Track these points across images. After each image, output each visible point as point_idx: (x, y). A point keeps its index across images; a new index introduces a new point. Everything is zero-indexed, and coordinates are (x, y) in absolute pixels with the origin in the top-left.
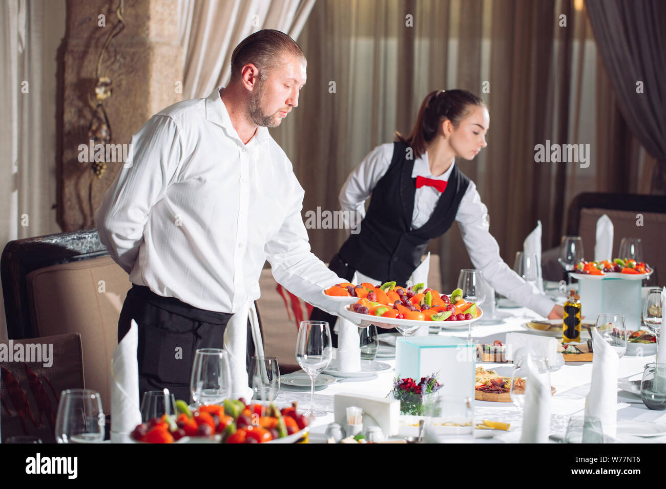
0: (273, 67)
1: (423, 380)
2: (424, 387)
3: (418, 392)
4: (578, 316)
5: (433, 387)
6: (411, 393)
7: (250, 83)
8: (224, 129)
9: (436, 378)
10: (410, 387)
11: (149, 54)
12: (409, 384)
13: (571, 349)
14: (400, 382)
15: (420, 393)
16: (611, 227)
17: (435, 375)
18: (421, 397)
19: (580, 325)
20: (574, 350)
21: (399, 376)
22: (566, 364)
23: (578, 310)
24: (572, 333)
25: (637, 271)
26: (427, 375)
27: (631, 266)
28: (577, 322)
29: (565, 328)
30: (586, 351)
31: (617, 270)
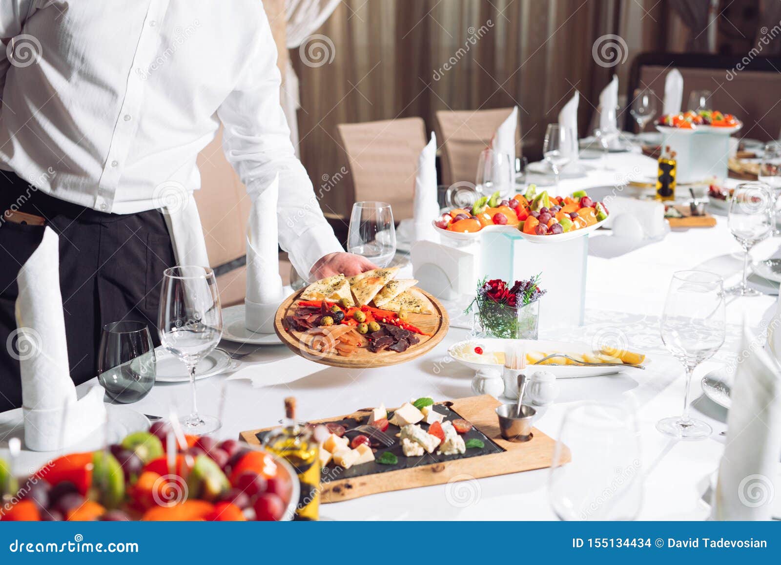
1: (518, 284)
2: (521, 298)
3: (511, 303)
4: (672, 173)
5: (532, 294)
6: (502, 305)
9: (536, 282)
10: (500, 297)
12: (499, 293)
13: (671, 212)
14: (487, 289)
15: (514, 306)
16: (680, 81)
17: (535, 279)
18: (516, 310)
19: (675, 183)
20: (676, 214)
21: (486, 278)
22: (672, 231)
23: (672, 167)
24: (666, 192)
25: (727, 124)
26: (524, 278)
27: (719, 119)
28: (672, 179)
29: (659, 185)
30: (688, 213)
31: (705, 122)
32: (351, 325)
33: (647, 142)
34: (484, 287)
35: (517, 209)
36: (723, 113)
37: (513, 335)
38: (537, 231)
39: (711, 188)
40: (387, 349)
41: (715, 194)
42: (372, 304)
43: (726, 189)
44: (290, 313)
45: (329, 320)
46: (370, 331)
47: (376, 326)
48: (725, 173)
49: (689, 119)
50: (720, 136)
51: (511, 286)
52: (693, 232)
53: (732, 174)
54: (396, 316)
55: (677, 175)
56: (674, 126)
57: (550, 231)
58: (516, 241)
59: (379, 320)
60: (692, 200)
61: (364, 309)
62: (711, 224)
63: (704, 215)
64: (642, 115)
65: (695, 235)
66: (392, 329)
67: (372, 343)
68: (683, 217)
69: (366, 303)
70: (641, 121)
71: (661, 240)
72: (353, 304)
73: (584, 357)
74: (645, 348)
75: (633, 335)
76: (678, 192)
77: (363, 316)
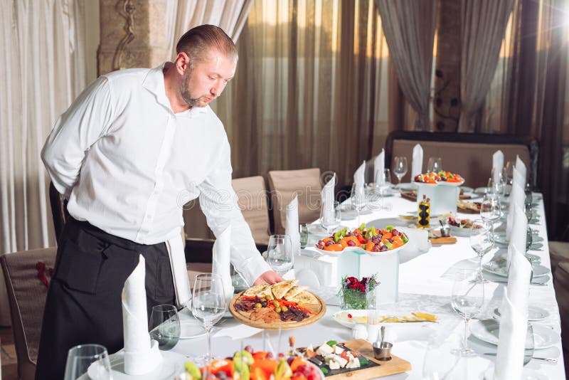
0: (200, 60)
1: (365, 279)
2: (368, 287)
4: (427, 211)
5: (373, 285)
7: (182, 68)
8: (156, 97)
9: (375, 278)
11: (149, 54)
14: (348, 282)
15: (363, 291)
16: (421, 151)
17: (374, 276)
19: (429, 217)
21: (346, 276)
22: (433, 246)
23: (427, 207)
24: (424, 222)
25: (456, 180)
26: (368, 276)
27: (451, 177)
28: (427, 215)
29: (420, 219)
30: (440, 235)
31: (443, 179)
32: (271, 308)
33: (403, 190)
34: (346, 281)
35: (358, 237)
36: (452, 173)
37: (363, 307)
38: (374, 250)
39: (450, 219)
40: (292, 320)
41: (453, 223)
42: (283, 298)
43: (459, 220)
44: (238, 302)
45: (259, 305)
46: (282, 312)
47: (285, 309)
48: (456, 209)
49: (433, 178)
50: (452, 187)
51: (361, 280)
52: (444, 247)
53: (460, 210)
54: (297, 304)
55: (431, 212)
56: (425, 182)
57: (381, 249)
58: (362, 256)
59: (287, 306)
60: (441, 227)
61: (279, 301)
62: (454, 241)
63: (449, 236)
64: (399, 172)
65: (445, 248)
66: (294, 310)
67: (283, 316)
68: (437, 238)
69: (280, 298)
70: (399, 176)
71: (427, 252)
72: (273, 299)
73: (405, 318)
74: (435, 313)
75: (425, 306)
76: (431, 222)
77: (278, 304)
